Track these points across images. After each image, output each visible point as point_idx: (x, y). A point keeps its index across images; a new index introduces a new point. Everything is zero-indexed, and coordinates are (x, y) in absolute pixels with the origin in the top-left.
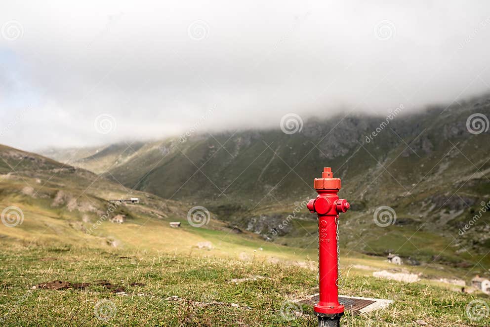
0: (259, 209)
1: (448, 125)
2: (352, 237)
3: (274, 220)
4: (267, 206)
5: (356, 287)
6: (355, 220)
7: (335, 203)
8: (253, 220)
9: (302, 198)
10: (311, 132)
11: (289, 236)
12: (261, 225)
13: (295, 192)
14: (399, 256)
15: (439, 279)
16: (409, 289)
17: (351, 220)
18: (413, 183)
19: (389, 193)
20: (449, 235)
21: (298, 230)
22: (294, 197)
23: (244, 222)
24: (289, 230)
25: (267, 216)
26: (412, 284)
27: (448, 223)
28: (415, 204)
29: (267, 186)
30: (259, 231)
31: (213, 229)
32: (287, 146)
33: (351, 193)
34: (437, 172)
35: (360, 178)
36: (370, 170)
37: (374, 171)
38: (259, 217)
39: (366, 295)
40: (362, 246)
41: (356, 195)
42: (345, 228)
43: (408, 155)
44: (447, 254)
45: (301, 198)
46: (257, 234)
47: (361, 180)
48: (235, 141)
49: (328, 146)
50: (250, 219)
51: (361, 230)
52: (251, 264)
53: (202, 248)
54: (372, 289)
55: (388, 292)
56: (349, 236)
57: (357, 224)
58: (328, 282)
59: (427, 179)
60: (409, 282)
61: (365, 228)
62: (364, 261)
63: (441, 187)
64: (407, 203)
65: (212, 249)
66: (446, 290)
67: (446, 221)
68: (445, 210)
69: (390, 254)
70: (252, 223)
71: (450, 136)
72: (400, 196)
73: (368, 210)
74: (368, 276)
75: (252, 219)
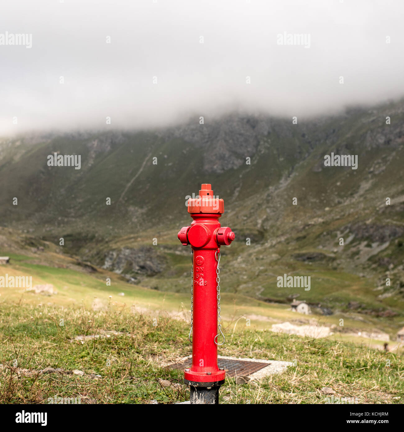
0: (121, 239)
1: (372, 131)
2: (245, 277)
3: (140, 255)
4: (132, 236)
5: (246, 345)
6: (250, 255)
7: (215, 232)
8: (112, 255)
9: (179, 226)
10: (193, 136)
11: (162, 276)
12: (123, 261)
13: (171, 217)
14: (306, 303)
15: (357, 333)
16: (315, 347)
17: (245, 254)
18: (325, 207)
19: (294, 220)
20: (370, 276)
21: (173, 268)
22: (169, 223)
23: (99, 257)
24: (161, 268)
25: (131, 249)
26: (318, 340)
27: (370, 259)
28: (328, 234)
29: (131, 208)
30: (120, 269)
31: (56, 267)
32: (161, 153)
33: (245, 218)
34: (357, 192)
35: (258, 198)
36: (271, 188)
37: (276, 189)
38: (120, 250)
39: (258, 356)
40: (259, 290)
41: (251, 222)
42: (236, 265)
43: (320, 170)
44: (367, 299)
45: (178, 224)
46: (116, 274)
47: (258, 202)
48: (89, 145)
49: (216, 155)
50: (108, 253)
51: (257, 268)
52: (104, 315)
53: (39, 293)
54: (266, 348)
55: (286, 351)
56: (241, 276)
57: (252, 259)
58: (204, 339)
59: (345, 202)
60: (315, 337)
61: (262, 266)
62: (261, 310)
63: (362, 212)
64: (318, 233)
65: (54, 294)
66: (361, 348)
67: (367, 257)
68: (365, 243)
69: (294, 301)
70: (111, 259)
71: (374, 146)
72: (310, 223)
73: (267, 242)
74: (262, 330)
75: (111, 253)
